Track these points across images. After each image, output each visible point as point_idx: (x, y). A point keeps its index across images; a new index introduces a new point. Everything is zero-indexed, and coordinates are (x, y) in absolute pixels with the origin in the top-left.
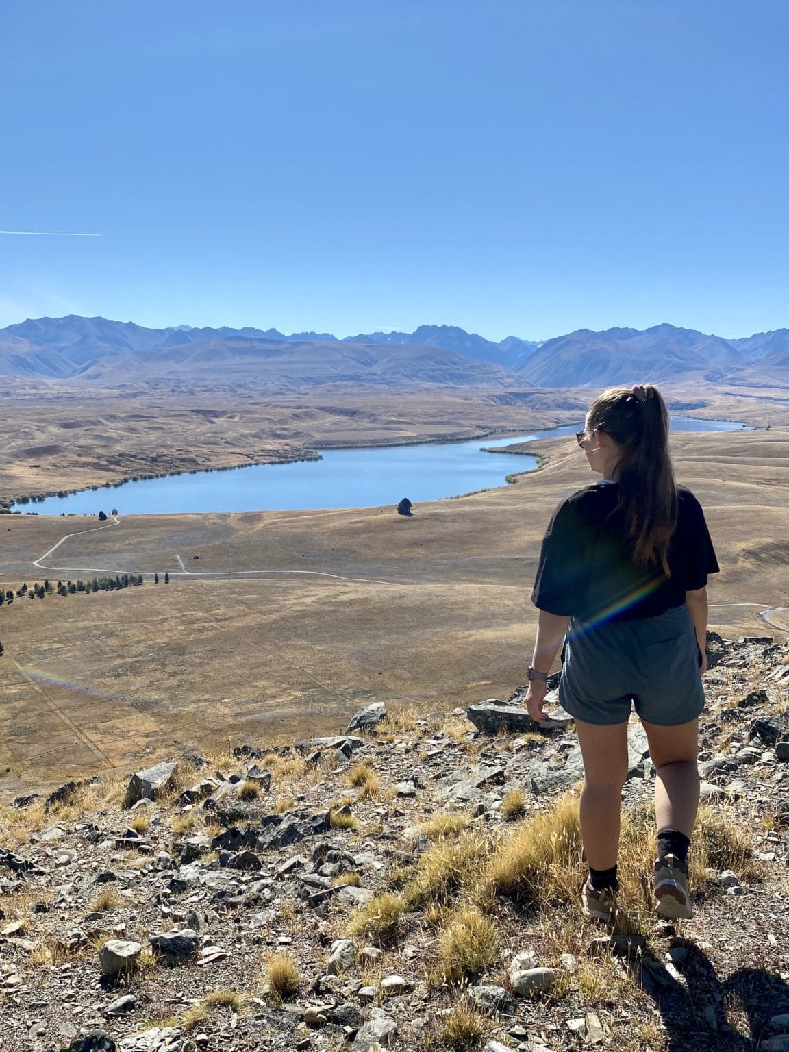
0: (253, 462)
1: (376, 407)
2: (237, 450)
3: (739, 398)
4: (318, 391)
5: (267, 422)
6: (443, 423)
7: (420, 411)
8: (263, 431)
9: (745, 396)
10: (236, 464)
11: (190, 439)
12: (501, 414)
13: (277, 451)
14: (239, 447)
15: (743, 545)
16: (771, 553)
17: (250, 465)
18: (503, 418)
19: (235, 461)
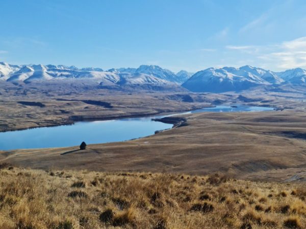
0: (38, 126)
1: (109, 100)
2: (32, 120)
3: (277, 97)
4: (88, 93)
5: (53, 107)
6: (137, 107)
7: (130, 102)
8: (49, 111)
9: (280, 96)
10: (28, 127)
11: (10, 115)
12: (167, 104)
13: (52, 121)
14: (34, 118)
15: (234, 162)
16: (247, 166)
17: (36, 127)
18: (168, 106)
19: (28, 125)
